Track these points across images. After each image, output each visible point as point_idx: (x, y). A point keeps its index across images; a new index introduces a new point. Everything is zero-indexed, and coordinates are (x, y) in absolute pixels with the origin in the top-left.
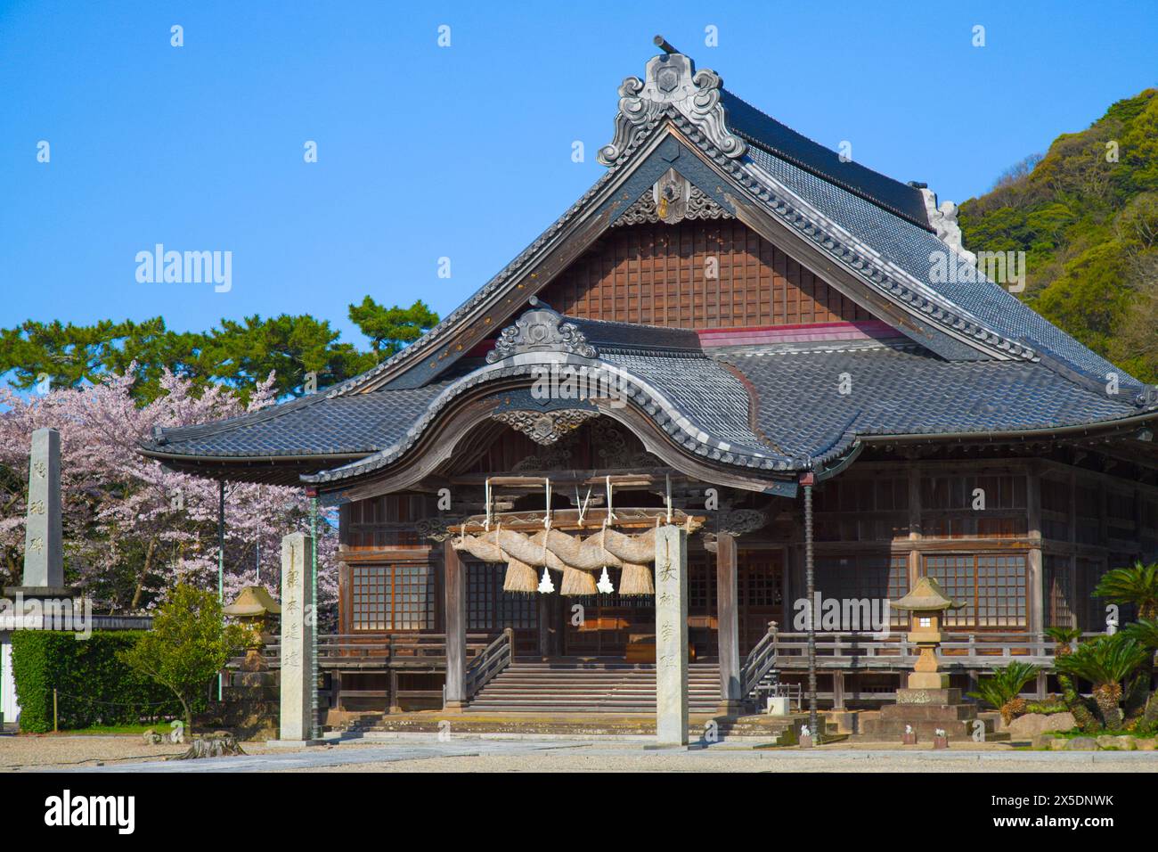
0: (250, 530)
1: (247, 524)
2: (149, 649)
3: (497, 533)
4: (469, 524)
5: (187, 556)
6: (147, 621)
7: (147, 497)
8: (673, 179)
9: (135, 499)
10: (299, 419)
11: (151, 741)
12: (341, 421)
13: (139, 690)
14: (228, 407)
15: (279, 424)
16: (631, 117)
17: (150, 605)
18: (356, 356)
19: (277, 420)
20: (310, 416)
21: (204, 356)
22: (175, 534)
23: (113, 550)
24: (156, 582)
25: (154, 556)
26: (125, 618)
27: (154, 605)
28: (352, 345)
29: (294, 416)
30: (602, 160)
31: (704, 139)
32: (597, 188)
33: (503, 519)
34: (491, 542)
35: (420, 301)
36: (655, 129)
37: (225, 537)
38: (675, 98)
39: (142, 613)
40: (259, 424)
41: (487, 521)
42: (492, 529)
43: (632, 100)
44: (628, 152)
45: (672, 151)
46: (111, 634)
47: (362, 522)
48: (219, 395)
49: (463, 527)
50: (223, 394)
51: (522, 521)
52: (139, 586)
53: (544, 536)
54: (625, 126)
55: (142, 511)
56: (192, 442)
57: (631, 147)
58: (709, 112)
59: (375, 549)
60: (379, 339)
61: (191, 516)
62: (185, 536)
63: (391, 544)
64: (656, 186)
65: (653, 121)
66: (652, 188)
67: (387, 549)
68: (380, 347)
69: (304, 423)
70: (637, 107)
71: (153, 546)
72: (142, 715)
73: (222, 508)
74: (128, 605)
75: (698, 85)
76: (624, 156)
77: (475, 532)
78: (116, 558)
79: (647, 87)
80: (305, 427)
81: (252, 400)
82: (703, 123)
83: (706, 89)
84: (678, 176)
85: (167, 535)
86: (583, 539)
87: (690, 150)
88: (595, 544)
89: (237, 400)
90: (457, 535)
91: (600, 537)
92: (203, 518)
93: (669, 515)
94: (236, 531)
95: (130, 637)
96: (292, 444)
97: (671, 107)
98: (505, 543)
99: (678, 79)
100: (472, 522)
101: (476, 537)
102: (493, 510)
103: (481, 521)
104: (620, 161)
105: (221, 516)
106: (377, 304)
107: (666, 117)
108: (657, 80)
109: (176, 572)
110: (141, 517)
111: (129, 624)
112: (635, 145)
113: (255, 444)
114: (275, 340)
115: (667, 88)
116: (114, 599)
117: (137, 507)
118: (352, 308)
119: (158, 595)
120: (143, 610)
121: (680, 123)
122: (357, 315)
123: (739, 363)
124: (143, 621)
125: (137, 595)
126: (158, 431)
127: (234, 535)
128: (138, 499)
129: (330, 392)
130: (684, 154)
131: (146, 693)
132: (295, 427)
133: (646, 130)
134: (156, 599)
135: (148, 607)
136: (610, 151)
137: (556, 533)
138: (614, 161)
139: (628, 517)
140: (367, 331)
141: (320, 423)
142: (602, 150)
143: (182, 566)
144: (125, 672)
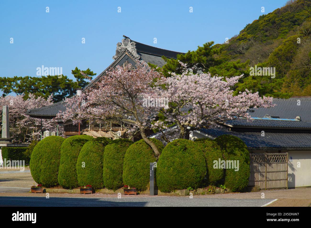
0: (47, 127)
1: (47, 126)
2: (28, 151)
3: (91, 131)
4: (86, 129)
5: (35, 132)
6: (27, 145)
7: (26, 120)
8: (127, 63)
9: (24, 120)
10: (56, 108)
11: (29, 168)
12: (64, 108)
13: (26, 159)
14: (43, 101)
15: (52, 108)
16: (119, 50)
17: (27, 141)
18: (73, 83)
19: (51, 108)
20: (58, 107)
21: (38, 85)
22: (32, 127)
23: (20, 130)
24: (29, 137)
25: (28, 131)
26: (22, 144)
27: (28, 141)
28: (72, 80)
29: (55, 107)
30: (113, 59)
31: (132, 55)
32: (112, 64)
33: (92, 129)
34: (90, 133)
35: (89, 69)
36: (124, 53)
37: (42, 128)
38: (127, 47)
39: (26, 143)
40: (48, 108)
41: (89, 129)
42: (90, 130)
43: (119, 47)
44: (118, 57)
45: (127, 57)
46: (20, 148)
47: (68, 127)
48: (41, 98)
49: (85, 130)
50: (42, 98)
51: (96, 129)
52: (25, 137)
53: (99, 132)
54: (118, 52)
55: (25, 122)
56: (35, 112)
57: (119, 56)
58: (133, 50)
59: (71, 132)
60: (78, 79)
61: (35, 124)
62: (34, 128)
63: (74, 131)
64: (124, 64)
65: (123, 51)
66: (123, 64)
67: (73, 132)
68: (79, 81)
69: (57, 108)
70: (120, 48)
71: (28, 129)
72: (27, 164)
73: (41, 122)
74: (23, 141)
75: (131, 45)
76: (117, 58)
77: (87, 131)
78: (20, 132)
79: (122, 45)
80: (57, 109)
81: (48, 99)
82: (132, 52)
83: (133, 46)
84: (128, 62)
85: (31, 128)
86: (106, 133)
87: (130, 57)
88: (108, 133)
89: (45, 99)
90: (84, 131)
91: (109, 132)
92: (38, 124)
93: (121, 128)
94: (44, 127)
95: (24, 148)
96: (54, 113)
97: (126, 49)
98: (92, 133)
99: (128, 43)
100: (87, 129)
101: (87, 132)
102: (90, 127)
103: (88, 129)
104: (117, 59)
105: (41, 124)
106: (79, 69)
107: (125, 51)
108: (124, 43)
109: (33, 135)
110: (25, 124)
111: (23, 146)
112: (120, 56)
113: (47, 113)
114: (54, 82)
115: (126, 45)
116: (20, 140)
117: (24, 122)
118: (72, 71)
119: (29, 139)
120: (26, 142)
121: (128, 52)
122: (74, 72)
123: (139, 98)
124: (26, 145)
125: (24, 139)
126: (29, 110)
127: (44, 128)
128: (25, 120)
129: (62, 102)
130: (129, 58)
131: (27, 159)
132: (55, 109)
133: (122, 53)
134: (29, 140)
135: (27, 142)
136: (115, 57)
137: (102, 132)
138: (116, 59)
139: (115, 129)
140: (76, 77)
141: (60, 108)
142: (113, 57)
143: (34, 134)
144: (23, 155)
